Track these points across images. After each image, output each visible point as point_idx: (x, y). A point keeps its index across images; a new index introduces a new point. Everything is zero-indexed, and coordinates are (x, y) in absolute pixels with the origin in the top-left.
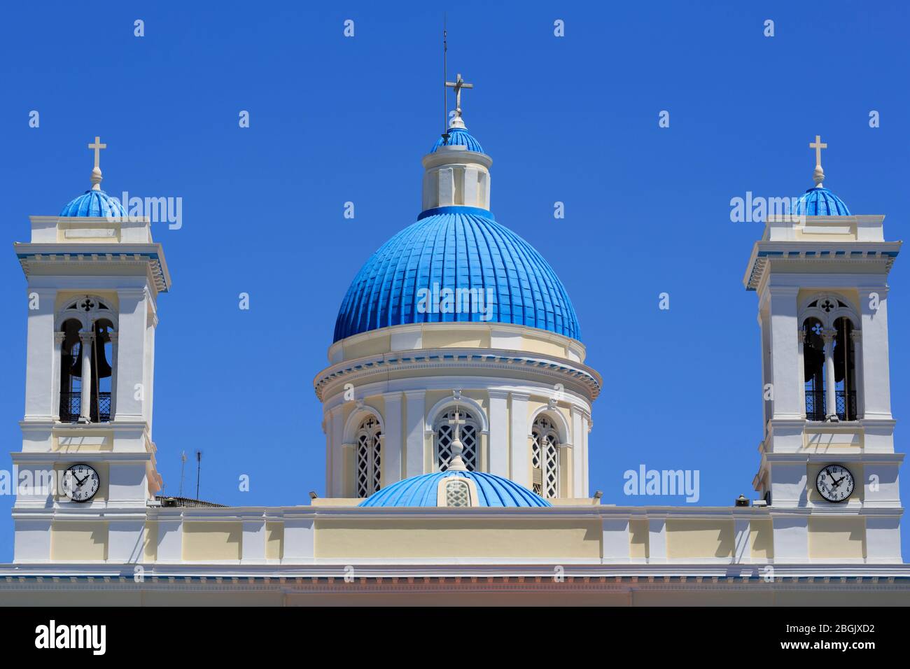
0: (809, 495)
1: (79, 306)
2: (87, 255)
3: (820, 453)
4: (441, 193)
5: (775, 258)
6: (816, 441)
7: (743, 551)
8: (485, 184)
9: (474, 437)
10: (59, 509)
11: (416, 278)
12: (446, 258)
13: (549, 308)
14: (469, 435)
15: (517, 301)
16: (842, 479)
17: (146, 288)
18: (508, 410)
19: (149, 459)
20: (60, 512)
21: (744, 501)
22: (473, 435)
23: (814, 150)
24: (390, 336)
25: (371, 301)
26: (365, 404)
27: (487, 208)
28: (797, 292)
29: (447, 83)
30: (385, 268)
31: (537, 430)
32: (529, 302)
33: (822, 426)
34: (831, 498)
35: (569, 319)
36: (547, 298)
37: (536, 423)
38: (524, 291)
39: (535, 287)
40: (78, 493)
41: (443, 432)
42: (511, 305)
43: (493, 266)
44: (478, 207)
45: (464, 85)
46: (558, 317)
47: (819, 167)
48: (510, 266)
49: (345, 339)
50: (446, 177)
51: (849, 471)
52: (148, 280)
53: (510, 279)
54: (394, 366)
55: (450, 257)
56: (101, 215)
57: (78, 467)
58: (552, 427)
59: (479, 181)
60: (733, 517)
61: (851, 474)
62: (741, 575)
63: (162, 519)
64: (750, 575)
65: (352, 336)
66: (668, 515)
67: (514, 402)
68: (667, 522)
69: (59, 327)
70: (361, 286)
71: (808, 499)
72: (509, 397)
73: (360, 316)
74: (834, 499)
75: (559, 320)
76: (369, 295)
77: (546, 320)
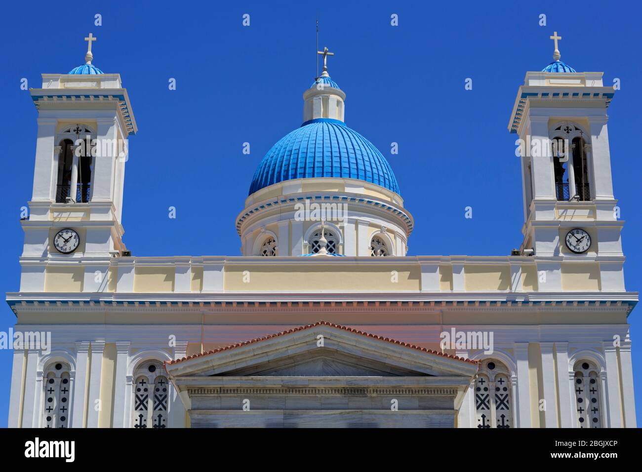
0: (560, 249)
1: (72, 131)
2: (78, 97)
3: (567, 220)
4: (314, 112)
5: (533, 98)
6: (564, 214)
7: (516, 286)
8: (341, 107)
9: (335, 248)
10: (51, 258)
11: (298, 154)
12: (317, 142)
13: (381, 173)
14: (331, 246)
15: (361, 167)
16: (583, 238)
17: (116, 117)
18: (356, 231)
19: (113, 225)
20: (52, 260)
21: (517, 252)
22: (334, 246)
23: (553, 40)
24: (282, 188)
25: (271, 169)
26: (267, 230)
27: (343, 120)
28: (548, 119)
29: (319, 52)
30: (279, 151)
31: (374, 246)
32: (368, 169)
33: (568, 204)
34: (576, 250)
35: (393, 182)
36: (379, 168)
37: (373, 241)
38: (365, 162)
39: (372, 161)
40: (64, 248)
41: (315, 244)
42: (357, 169)
43: (346, 146)
44: (337, 119)
45: (329, 53)
46: (386, 180)
47: (557, 50)
48: (357, 147)
49: (255, 193)
50: (318, 103)
51: (586, 233)
52: (117, 113)
53: (357, 155)
54: (284, 204)
55: (319, 141)
56: (89, 73)
57: (65, 231)
58: (383, 244)
59: (338, 106)
60: (509, 263)
61: (588, 235)
62: (517, 300)
63: (121, 265)
64: (523, 300)
65: (259, 191)
66: (465, 262)
67: (360, 226)
68: (465, 266)
69: (58, 143)
70: (265, 162)
71: (560, 251)
72: (356, 223)
73: (264, 178)
74: (578, 251)
75: (387, 181)
76: (269, 166)
77: (379, 180)
